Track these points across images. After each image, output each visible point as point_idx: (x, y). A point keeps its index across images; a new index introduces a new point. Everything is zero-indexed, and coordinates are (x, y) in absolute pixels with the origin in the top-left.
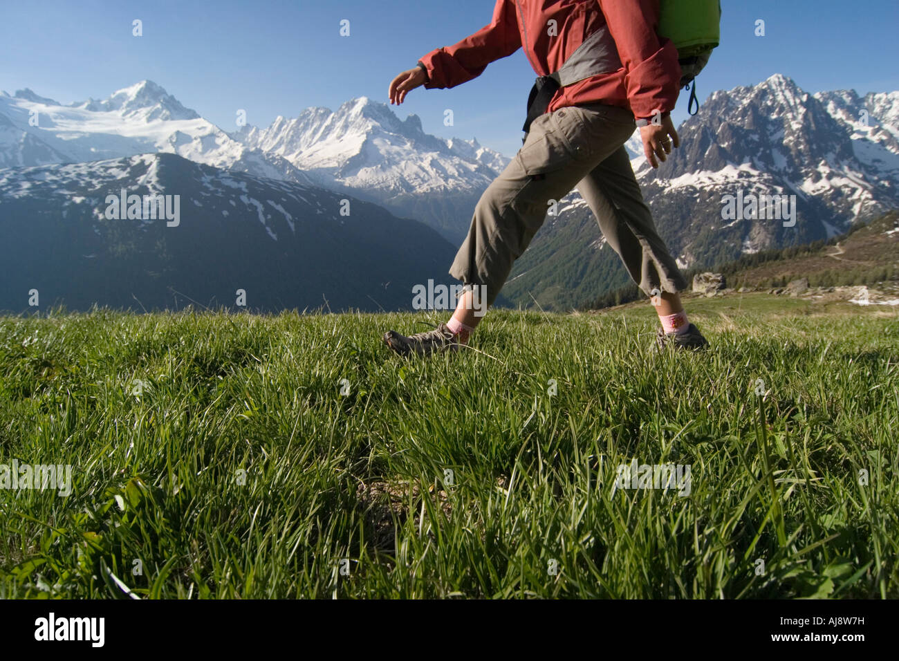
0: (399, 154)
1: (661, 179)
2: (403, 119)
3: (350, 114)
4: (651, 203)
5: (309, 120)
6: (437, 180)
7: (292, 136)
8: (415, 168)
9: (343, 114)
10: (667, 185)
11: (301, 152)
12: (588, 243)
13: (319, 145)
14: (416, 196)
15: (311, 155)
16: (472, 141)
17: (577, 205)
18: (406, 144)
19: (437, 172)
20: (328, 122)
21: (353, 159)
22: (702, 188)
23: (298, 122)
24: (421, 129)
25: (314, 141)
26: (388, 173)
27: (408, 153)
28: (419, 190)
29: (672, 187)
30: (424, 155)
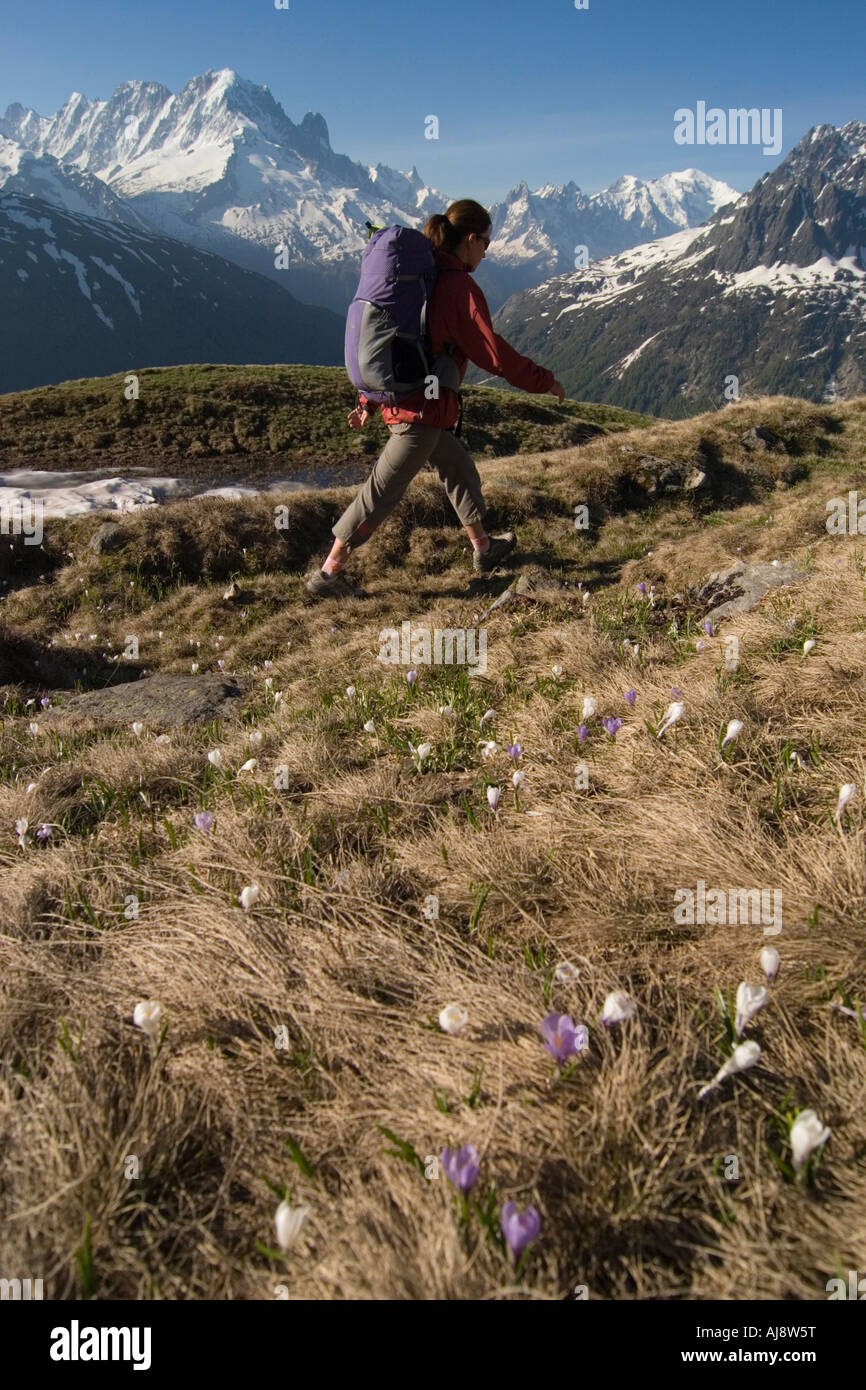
0: (289, 185)
1: (722, 271)
2: (297, 120)
3: (203, 103)
4: (703, 309)
5: (129, 105)
6: (355, 240)
7: (101, 136)
8: (319, 215)
9: (191, 100)
10: (730, 282)
11: (119, 168)
13: (150, 157)
14: (322, 266)
15: (139, 175)
16: (410, 174)
17: (586, 305)
18: (303, 168)
19: (355, 226)
20: (164, 113)
21: (212, 188)
22: (781, 291)
23: (111, 109)
24: (328, 142)
25: (141, 147)
26: (273, 221)
27: (308, 185)
28: (325, 256)
29: (737, 286)
30: (335, 193)
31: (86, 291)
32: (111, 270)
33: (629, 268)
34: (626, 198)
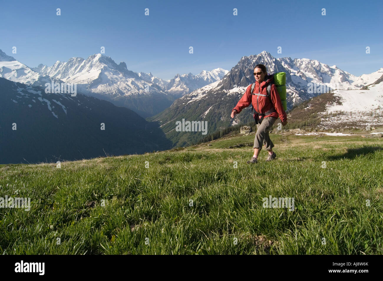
0: (116, 79)
1: (226, 90)
2: (118, 64)
3: (93, 61)
4: (223, 99)
5: (73, 63)
6: (134, 90)
7: (65, 70)
8: (125, 85)
9: (90, 61)
10: (228, 92)
11: (69, 77)
12: (200, 115)
13: (78, 74)
14: (125, 97)
15: (75, 79)
16: (149, 74)
17: (194, 100)
18: (120, 74)
19: (134, 87)
20: (83, 64)
21: (95, 81)
22: (241, 93)
23: (68, 64)
24: (126, 68)
25: (76, 72)
26: (112, 87)
27: (121, 79)
28: (126, 94)
29: (230, 93)
30: (128, 79)
31: (50, 108)
32: (59, 103)
33: (204, 91)
34: (204, 75)
